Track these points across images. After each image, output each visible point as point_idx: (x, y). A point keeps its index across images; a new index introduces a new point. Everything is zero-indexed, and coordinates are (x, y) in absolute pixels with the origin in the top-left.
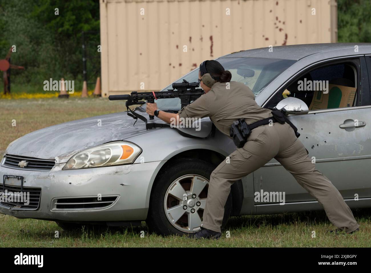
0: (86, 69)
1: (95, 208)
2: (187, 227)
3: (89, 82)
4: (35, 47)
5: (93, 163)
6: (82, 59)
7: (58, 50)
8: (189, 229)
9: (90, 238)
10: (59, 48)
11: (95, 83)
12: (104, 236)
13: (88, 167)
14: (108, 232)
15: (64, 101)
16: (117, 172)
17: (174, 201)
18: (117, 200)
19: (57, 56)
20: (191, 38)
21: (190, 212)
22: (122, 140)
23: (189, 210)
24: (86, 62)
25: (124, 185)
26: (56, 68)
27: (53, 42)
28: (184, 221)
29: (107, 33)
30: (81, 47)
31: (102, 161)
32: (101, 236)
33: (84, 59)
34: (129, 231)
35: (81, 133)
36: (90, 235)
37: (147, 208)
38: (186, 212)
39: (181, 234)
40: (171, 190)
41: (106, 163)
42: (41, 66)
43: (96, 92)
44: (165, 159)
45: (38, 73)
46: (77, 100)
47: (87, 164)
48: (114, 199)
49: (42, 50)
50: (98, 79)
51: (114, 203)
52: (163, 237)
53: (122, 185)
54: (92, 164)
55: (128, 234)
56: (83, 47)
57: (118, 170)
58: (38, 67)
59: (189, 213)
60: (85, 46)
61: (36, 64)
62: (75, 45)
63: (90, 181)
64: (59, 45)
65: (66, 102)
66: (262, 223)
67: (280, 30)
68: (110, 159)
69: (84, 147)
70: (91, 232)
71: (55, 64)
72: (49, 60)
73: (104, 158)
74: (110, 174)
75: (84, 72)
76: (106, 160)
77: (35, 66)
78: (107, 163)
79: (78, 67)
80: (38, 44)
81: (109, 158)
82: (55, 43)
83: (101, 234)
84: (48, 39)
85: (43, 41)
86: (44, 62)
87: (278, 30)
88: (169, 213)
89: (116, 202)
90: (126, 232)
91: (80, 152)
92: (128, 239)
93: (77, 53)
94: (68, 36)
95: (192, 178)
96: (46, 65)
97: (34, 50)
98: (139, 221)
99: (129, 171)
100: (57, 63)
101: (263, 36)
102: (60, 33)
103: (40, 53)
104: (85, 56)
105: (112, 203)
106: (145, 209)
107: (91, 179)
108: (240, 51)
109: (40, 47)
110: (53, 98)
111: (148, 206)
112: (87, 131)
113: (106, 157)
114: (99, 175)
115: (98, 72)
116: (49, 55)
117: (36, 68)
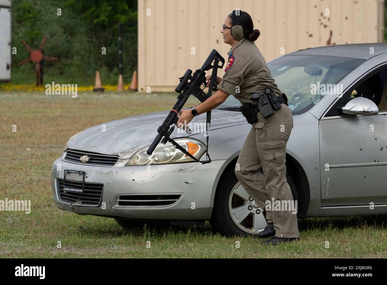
0: (122, 62)
1: (159, 206)
2: (252, 228)
3: (125, 76)
4: (69, 37)
5: (157, 159)
6: (118, 52)
7: (92, 42)
8: (254, 230)
9: (152, 237)
10: (94, 40)
11: (131, 77)
12: (167, 235)
13: (152, 163)
14: (171, 232)
15: (99, 95)
16: (181, 170)
17: (239, 202)
18: (181, 198)
19: (92, 48)
21: (255, 213)
22: (187, 137)
23: (254, 210)
24: (121, 55)
25: (189, 183)
26: (91, 61)
27: (88, 34)
28: (249, 221)
29: (145, 26)
30: (118, 40)
31: (166, 158)
33: (120, 52)
34: (193, 230)
35: (144, 128)
36: (153, 234)
37: (212, 208)
38: (251, 213)
39: (246, 235)
40: (236, 189)
41: (170, 160)
42: (75, 58)
43: (132, 86)
44: (230, 157)
45: (72, 65)
46: (112, 94)
47: (150, 161)
48: (178, 197)
49: (76, 41)
50: (135, 73)
51: (178, 201)
52: (227, 238)
53: (187, 183)
54: (155, 161)
55: (191, 234)
56: (120, 39)
57: (183, 168)
58: (72, 59)
59: (254, 214)
60: (122, 38)
61: (69, 55)
62: (110, 37)
63: (154, 178)
64: (94, 36)
66: (328, 226)
67: (325, 26)
68: (175, 156)
69: (148, 143)
70: (154, 231)
71: (90, 56)
72: (82, 52)
73: (168, 155)
74: (174, 172)
75: (120, 66)
76: (170, 157)
77: (68, 58)
78: (171, 160)
79: (113, 60)
80: (72, 34)
81: (173, 155)
82: (90, 35)
83: (164, 233)
84: (83, 30)
85: (78, 32)
86: (78, 54)
87: (322, 26)
88: (234, 214)
89: (180, 200)
90: (189, 231)
91: (144, 148)
92: (191, 239)
93: (113, 45)
94: (104, 27)
96: (80, 57)
97: (67, 41)
98: (203, 221)
99: (194, 168)
100: (92, 55)
101: (307, 32)
102: (96, 25)
103: (74, 44)
104: (121, 49)
105: (175, 201)
106: (210, 208)
107: (155, 176)
108: (307, 49)
109: (74, 38)
110: (87, 91)
111: (212, 206)
112: (151, 126)
113: (170, 154)
114: (163, 173)
115: (134, 65)
116: (83, 47)
117: (69, 60)
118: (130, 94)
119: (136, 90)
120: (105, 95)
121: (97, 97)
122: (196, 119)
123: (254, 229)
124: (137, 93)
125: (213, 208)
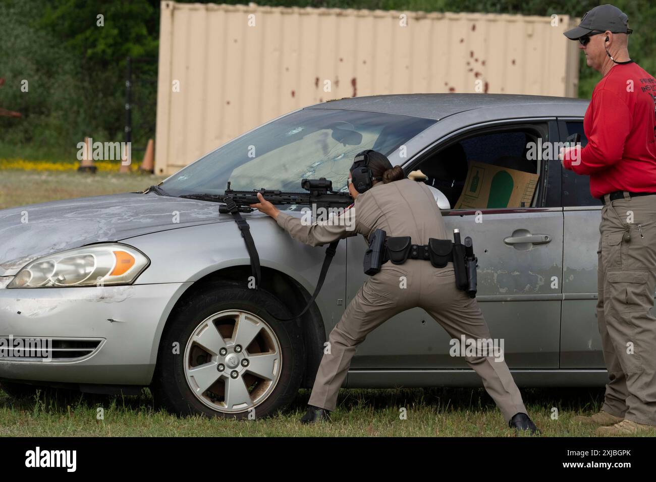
0: (130, 124)
1: (61, 359)
2: (222, 402)
3: (135, 146)
4: (45, 79)
5: (61, 278)
6: (125, 107)
7: (83, 88)
8: (226, 407)
9: (48, 412)
10: (86, 84)
11: (144, 149)
12: (74, 409)
13: (53, 285)
14: (82, 404)
15: (86, 177)
16: (102, 298)
17: (201, 356)
18: (101, 347)
19: (83, 98)
20: (317, 80)
21: (229, 376)
22: (116, 242)
23: (227, 372)
24: (130, 111)
25: (115, 321)
26: (80, 120)
27: (77, 73)
28: (217, 391)
29: (171, 63)
30: (124, 85)
31: (79, 277)
32: (67, 408)
33: (127, 107)
34: (119, 403)
35: (45, 224)
36: (49, 407)
37: (153, 365)
38: (222, 376)
39: (210, 414)
40: (198, 334)
41: (83, 280)
42: (54, 114)
43: (146, 165)
44: (188, 280)
45: (47, 126)
46: (110, 176)
47: (50, 281)
48: (95, 344)
49: (56, 85)
50: (150, 142)
51: (95, 352)
52: (178, 417)
53: (112, 321)
54: (59, 281)
55: (116, 409)
56: (128, 84)
57: (106, 295)
58: (48, 115)
59: (228, 378)
60: (131, 82)
61: (44, 109)
62: (114, 80)
63: (55, 311)
64: (87, 78)
65: (89, 180)
66: (356, 403)
67: (477, 75)
68: (93, 273)
69: (48, 250)
70: (51, 402)
71: (78, 112)
72: (66, 105)
73: (82, 272)
74: (90, 301)
75: (127, 129)
76: (86, 274)
77: (42, 113)
78: (86, 280)
79: (118, 119)
80: (50, 74)
81: (90, 273)
82: (80, 76)
83: (69, 407)
84: (68, 67)
85: (60, 70)
86: (58, 107)
87: (472, 74)
88: (192, 376)
89: (100, 349)
90: (113, 405)
91: (41, 258)
92: (115, 418)
93: (118, 94)
94: (104, 64)
95: (237, 316)
96: (61, 113)
97: (42, 85)
98: (138, 387)
99: (125, 296)
100: (82, 111)
101: (446, 84)
102: (91, 58)
103: (52, 91)
104: (130, 101)
105: (91, 352)
106: (150, 365)
107: (56, 307)
108: (343, 99)
109: (53, 80)
110: (68, 172)
111: (154, 362)
112: (57, 222)
113: (85, 270)
114: (71, 302)
115: (151, 131)
116: (67, 96)
117: (43, 117)
118: (139, 178)
119: (152, 172)
120: (97, 178)
121: (83, 181)
122: (136, 212)
123: (226, 404)
124: (152, 176)
125: (155, 366)
